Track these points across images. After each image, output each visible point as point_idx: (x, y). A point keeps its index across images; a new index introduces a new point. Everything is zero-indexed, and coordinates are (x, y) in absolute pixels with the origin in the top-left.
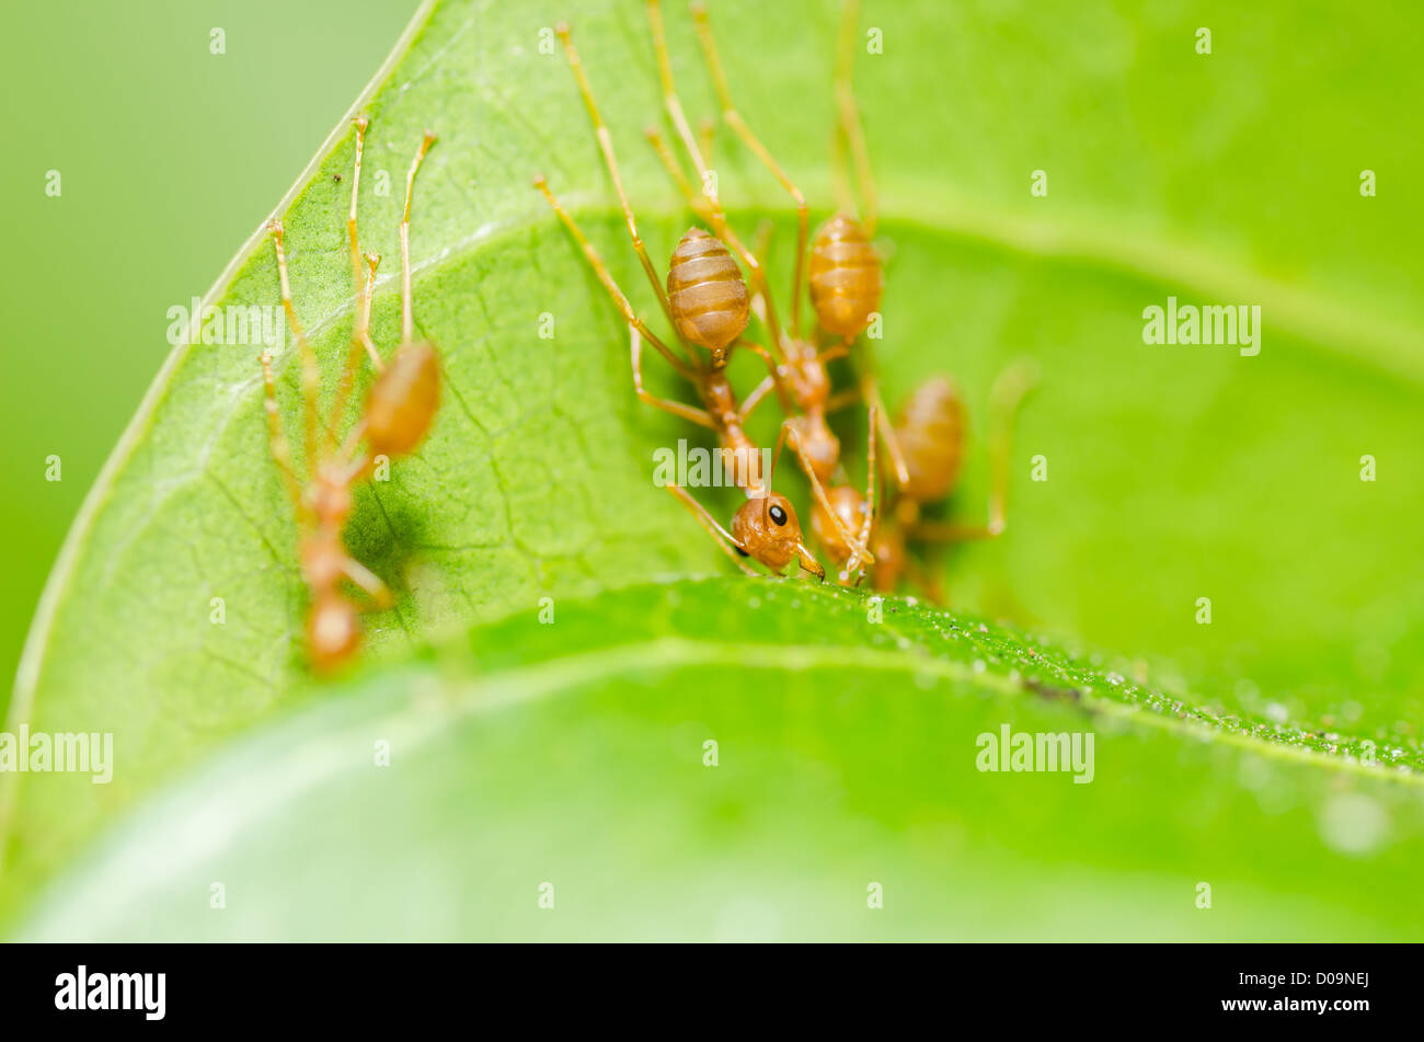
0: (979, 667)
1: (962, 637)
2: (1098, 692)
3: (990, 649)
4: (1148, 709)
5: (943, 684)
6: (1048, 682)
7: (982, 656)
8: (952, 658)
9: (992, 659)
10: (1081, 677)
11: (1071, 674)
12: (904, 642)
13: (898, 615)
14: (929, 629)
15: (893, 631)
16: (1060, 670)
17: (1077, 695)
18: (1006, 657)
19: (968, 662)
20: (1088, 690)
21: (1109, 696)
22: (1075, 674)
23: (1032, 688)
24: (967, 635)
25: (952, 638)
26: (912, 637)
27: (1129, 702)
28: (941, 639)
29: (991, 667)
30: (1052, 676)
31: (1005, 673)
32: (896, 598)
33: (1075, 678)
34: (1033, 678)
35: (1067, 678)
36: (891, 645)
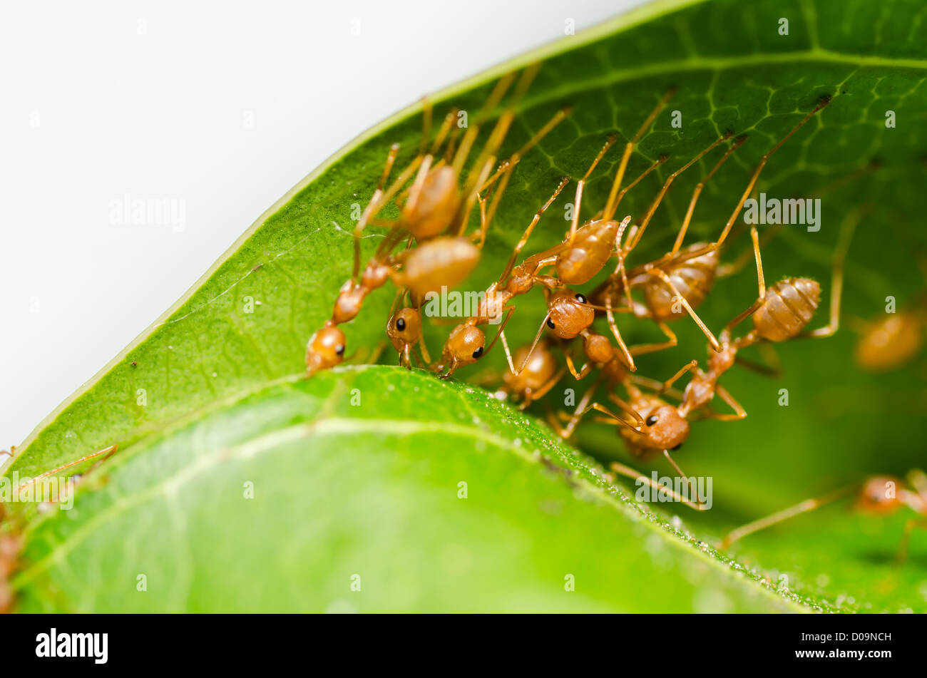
0: (518, 442)
1: (513, 424)
2: (583, 475)
3: (527, 434)
4: (608, 493)
5: (491, 448)
6: (555, 461)
7: (522, 437)
8: (503, 435)
9: (527, 440)
10: (575, 464)
11: (570, 461)
12: (477, 420)
13: (479, 402)
14: (494, 415)
15: (473, 412)
16: (564, 457)
17: (570, 473)
18: (535, 441)
19: (512, 439)
20: (577, 472)
21: (588, 479)
22: (572, 462)
23: (545, 463)
24: (516, 423)
25: (506, 423)
26: (483, 418)
27: (598, 486)
28: (500, 422)
29: (524, 444)
30: (559, 459)
31: (531, 451)
32: (481, 392)
33: (572, 464)
34: (547, 457)
35: (566, 461)
36: (468, 421)
